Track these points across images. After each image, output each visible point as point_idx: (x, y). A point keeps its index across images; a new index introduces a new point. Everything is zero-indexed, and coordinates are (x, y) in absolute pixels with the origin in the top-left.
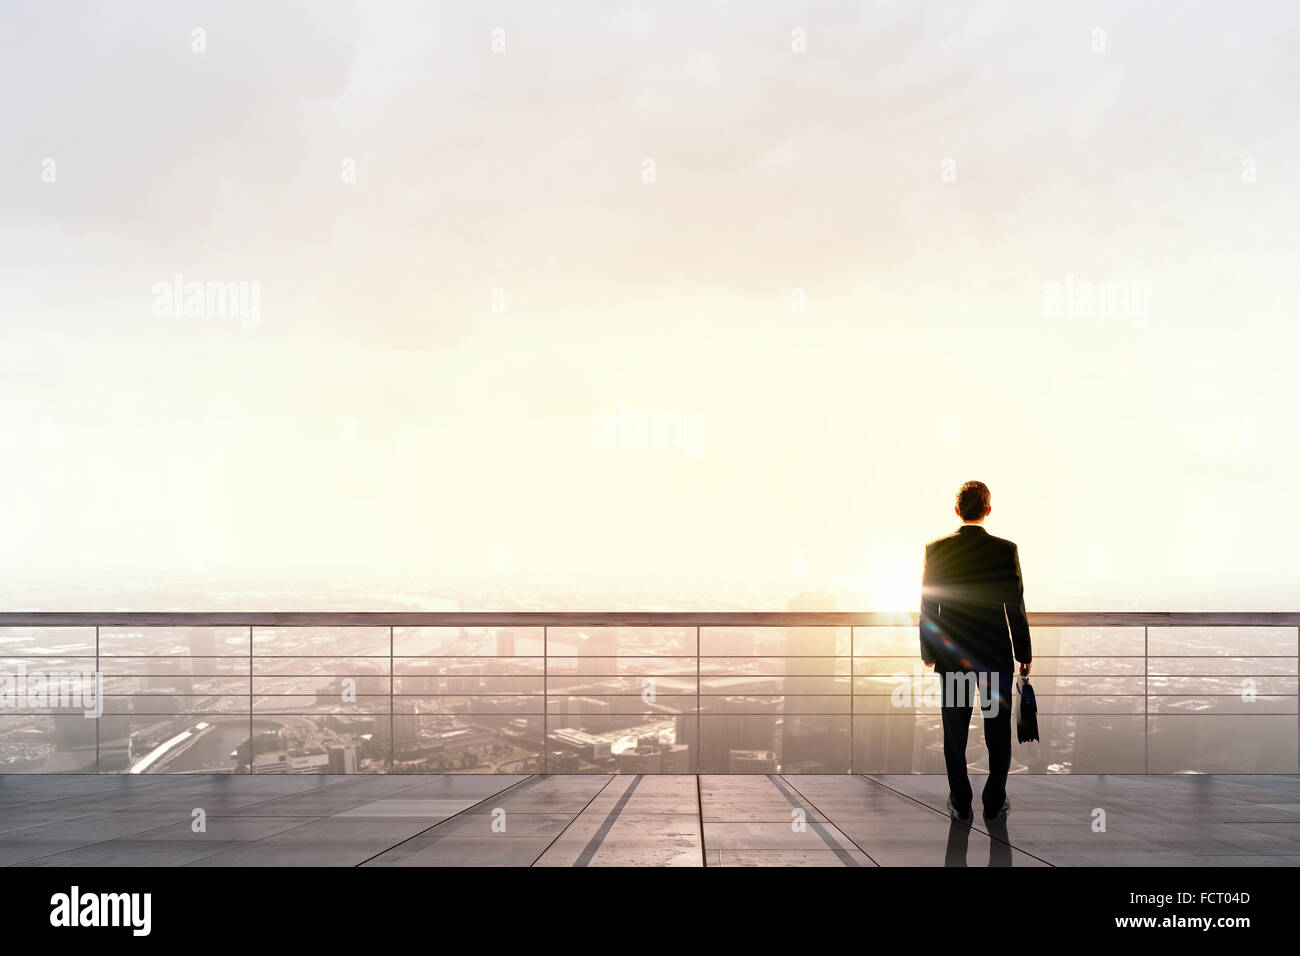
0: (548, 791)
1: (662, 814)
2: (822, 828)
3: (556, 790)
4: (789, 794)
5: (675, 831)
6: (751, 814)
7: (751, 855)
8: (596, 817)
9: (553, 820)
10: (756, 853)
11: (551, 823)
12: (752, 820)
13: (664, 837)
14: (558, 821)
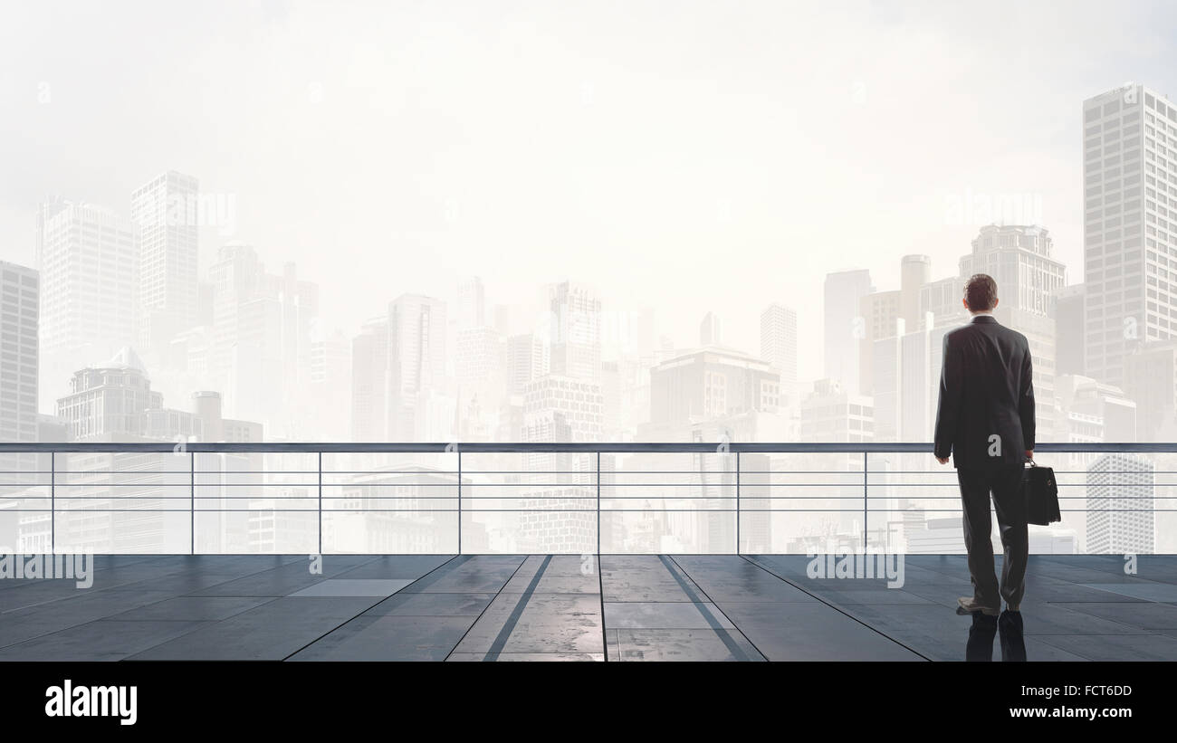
0: (471, 571)
1: (569, 594)
2: (705, 608)
3: (479, 571)
4: (677, 574)
5: (580, 611)
6: (644, 593)
7: (644, 635)
8: (512, 598)
9: (476, 600)
10: (648, 632)
11: (473, 603)
12: (644, 599)
13: (571, 617)
14: (481, 600)
